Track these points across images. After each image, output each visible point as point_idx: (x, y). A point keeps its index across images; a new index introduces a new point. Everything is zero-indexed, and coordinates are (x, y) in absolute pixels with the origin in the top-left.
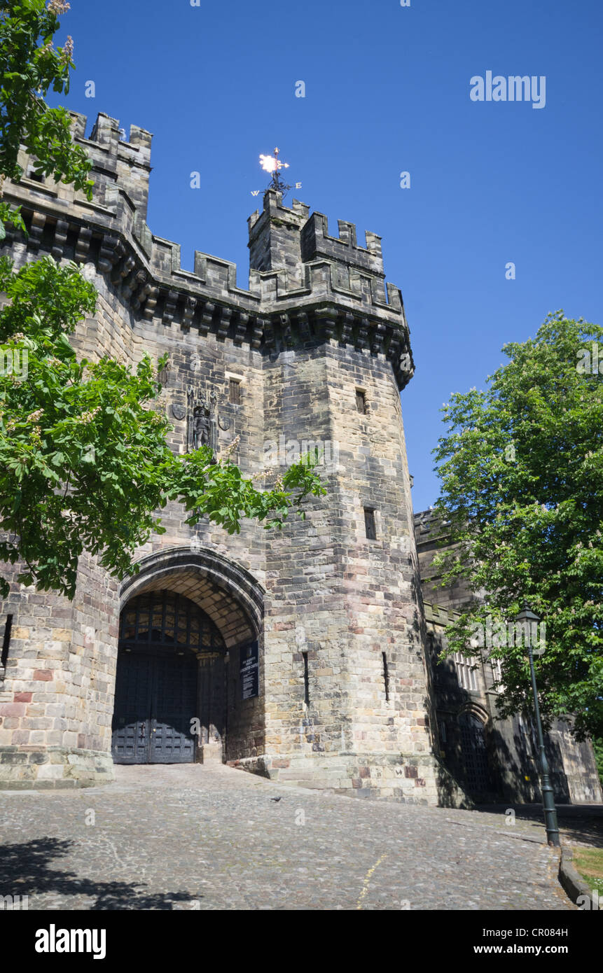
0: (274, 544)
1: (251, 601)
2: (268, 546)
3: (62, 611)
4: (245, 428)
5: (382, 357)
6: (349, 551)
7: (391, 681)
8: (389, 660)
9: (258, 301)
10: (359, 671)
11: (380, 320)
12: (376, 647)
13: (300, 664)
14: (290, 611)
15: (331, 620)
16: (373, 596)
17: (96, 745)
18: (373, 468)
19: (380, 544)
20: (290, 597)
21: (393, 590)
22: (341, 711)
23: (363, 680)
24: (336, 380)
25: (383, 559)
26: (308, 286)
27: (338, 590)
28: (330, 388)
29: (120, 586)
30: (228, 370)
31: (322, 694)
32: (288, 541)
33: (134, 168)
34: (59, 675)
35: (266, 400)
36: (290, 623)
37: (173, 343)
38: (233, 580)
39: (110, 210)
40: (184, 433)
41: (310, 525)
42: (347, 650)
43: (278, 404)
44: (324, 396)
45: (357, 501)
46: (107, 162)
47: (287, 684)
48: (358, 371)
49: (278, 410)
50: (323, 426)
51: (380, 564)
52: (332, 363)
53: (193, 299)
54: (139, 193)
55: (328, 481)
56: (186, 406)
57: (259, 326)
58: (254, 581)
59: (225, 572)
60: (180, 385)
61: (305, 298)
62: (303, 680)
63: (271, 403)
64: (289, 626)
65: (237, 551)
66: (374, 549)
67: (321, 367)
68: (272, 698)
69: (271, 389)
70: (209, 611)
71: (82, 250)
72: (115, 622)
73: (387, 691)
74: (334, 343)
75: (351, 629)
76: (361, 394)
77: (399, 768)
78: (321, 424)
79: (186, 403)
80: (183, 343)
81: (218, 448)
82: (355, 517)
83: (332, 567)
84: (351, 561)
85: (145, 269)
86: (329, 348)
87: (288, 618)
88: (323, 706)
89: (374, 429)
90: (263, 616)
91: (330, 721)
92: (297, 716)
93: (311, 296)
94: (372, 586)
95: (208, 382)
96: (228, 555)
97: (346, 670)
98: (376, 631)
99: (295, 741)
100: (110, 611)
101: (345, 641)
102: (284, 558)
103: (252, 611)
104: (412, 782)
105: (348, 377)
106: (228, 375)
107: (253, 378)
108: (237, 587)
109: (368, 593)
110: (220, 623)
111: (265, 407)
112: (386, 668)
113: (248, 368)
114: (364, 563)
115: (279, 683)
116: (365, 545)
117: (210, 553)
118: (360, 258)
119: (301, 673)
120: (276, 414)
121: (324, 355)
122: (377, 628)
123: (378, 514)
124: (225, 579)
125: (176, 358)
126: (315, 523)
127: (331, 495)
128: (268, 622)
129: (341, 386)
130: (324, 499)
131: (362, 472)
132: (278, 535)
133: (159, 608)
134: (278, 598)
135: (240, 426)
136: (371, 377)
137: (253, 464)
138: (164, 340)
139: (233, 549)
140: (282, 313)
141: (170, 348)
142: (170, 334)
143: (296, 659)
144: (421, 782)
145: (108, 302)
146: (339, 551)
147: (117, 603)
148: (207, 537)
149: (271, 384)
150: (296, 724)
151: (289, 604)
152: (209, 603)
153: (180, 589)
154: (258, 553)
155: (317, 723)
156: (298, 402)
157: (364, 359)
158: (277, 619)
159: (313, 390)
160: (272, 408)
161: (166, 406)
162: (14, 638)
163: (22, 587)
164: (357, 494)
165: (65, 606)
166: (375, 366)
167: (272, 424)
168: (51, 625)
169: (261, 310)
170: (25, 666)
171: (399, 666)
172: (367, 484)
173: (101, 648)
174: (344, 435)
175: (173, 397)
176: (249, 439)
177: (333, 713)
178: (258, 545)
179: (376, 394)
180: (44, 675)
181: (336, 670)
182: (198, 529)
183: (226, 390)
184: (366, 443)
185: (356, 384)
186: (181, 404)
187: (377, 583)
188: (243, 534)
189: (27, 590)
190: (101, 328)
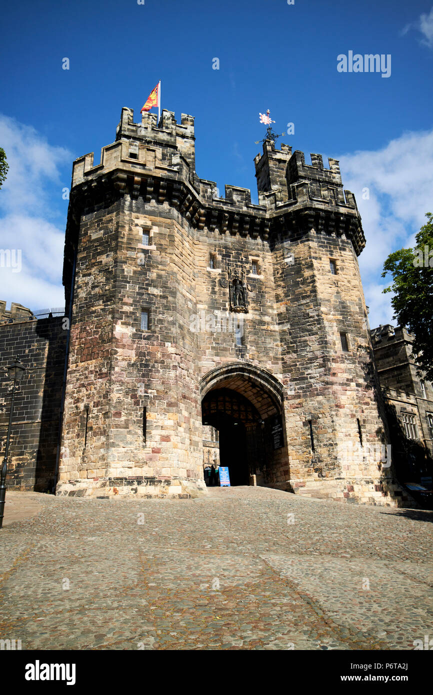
0: (287, 357)
1: (275, 392)
2: (283, 359)
3: (172, 403)
4: (264, 290)
5: (344, 237)
6: (333, 359)
7: (364, 435)
8: (362, 423)
9: (265, 211)
10: (343, 430)
11: (342, 214)
12: (353, 416)
13: (307, 428)
14: (299, 397)
15: (324, 401)
16: (349, 385)
17: (196, 475)
18: (344, 307)
19: (351, 354)
20: (299, 389)
21: (361, 381)
22: (334, 454)
23: (346, 436)
24: (317, 255)
25: (354, 363)
26: (295, 199)
27: (327, 383)
28: (313, 260)
29: (200, 388)
30: (251, 255)
31: (322, 444)
32: (295, 355)
33: (185, 140)
34: (174, 439)
35: (274, 271)
36: (299, 404)
37: (217, 242)
38: (263, 380)
39: (175, 169)
40: (228, 296)
41: (307, 345)
42: (335, 418)
43: (282, 273)
44: (311, 266)
45: (335, 329)
46: (171, 140)
47: (300, 440)
48: (330, 248)
49: (282, 277)
50: (311, 284)
51: (352, 366)
52: (313, 244)
53: (226, 215)
54: (190, 154)
55: (316, 318)
56: (227, 279)
57: (267, 226)
58: (276, 380)
59: (259, 376)
60: (223, 267)
61: (294, 206)
62: (310, 437)
63: (278, 273)
64: (299, 406)
65: (264, 363)
66: (348, 357)
67: (307, 248)
68: (292, 447)
69: (277, 264)
70: (250, 399)
71: (162, 195)
72: (199, 408)
73: (361, 441)
74: (313, 232)
75: (337, 406)
76: (333, 262)
77: (371, 485)
78: (310, 283)
79: (228, 277)
80: (223, 241)
81: (249, 303)
82: (335, 339)
83: (322, 369)
84: (334, 365)
85: (198, 201)
86: (311, 235)
87: (298, 401)
88: (322, 451)
89: (343, 283)
90: (283, 400)
91: (329, 460)
92: (308, 457)
93: (298, 204)
94: (348, 380)
95: (239, 263)
96: (259, 366)
97: (335, 430)
98: (352, 406)
99: (308, 472)
100: (196, 402)
101: (334, 413)
102: (293, 366)
103: (276, 397)
104: (380, 494)
105: (324, 252)
106: (251, 258)
107: (266, 258)
108: (266, 384)
109: (346, 384)
110: (258, 405)
111: (274, 275)
112: (359, 428)
113: (262, 253)
114: (342, 366)
115: (296, 439)
116: (342, 355)
117: (249, 365)
118: (326, 176)
119: (308, 433)
120: (281, 279)
121: (308, 240)
122: (352, 404)
123: (349, 336)
124: (259, 380)
125: (219, 251)
126: (310, 344)
127: (319, 326)
128: (286, 403)
129: (320, 259)
130: (315, 329)
131: (337, 311)
132: (288, 353)
133: (221, 398)
134: (291, 389)
135: (260, 288)
136: (339, 251)
137: (270, 311)
138: (212, 241)
139: (262, 362)
140: (280, 216)
141: (215, 246)
142: (215, 237)
143: (305, 424)
145: (178, 223)
146: (326, 359)
147: (200, 397)
148: (246, 356)
149: (277, 261)
150: (308, 462)
151: (298, 392)
152: (250, 394)
153: (233, 387)
154: (277, 363)
155: (320, 461)
156: (294, 271)
157: (333, 240)
158: (292, 402)
159: (303, 262)
160: (279, 275)
161: (217, 281)
162: (148, 419)
163: (150, 391)
164: (335, 324)
165: (173, 400)
166: (340, 244)
167: (279, 286)
168: (166, 411)
169: (267, 216)
170: (155, 434)
171: (368, 426)
172: (340, 317)
173: (194, 423)
174: (324, 289)
175: (219, 274)
176: (267, 296)
177: (329, 455)
178: (277, 359)
179: (343, 261)
180: (166, 439)
181: (330, 430)
182: (241, 352)
183: (251, 268)
184: (338, 293)
185: (329, 256)
186: (225, 278)
187: (351, 377)
188: (267, 353)
189: (152, 393)
190: (176, 239)
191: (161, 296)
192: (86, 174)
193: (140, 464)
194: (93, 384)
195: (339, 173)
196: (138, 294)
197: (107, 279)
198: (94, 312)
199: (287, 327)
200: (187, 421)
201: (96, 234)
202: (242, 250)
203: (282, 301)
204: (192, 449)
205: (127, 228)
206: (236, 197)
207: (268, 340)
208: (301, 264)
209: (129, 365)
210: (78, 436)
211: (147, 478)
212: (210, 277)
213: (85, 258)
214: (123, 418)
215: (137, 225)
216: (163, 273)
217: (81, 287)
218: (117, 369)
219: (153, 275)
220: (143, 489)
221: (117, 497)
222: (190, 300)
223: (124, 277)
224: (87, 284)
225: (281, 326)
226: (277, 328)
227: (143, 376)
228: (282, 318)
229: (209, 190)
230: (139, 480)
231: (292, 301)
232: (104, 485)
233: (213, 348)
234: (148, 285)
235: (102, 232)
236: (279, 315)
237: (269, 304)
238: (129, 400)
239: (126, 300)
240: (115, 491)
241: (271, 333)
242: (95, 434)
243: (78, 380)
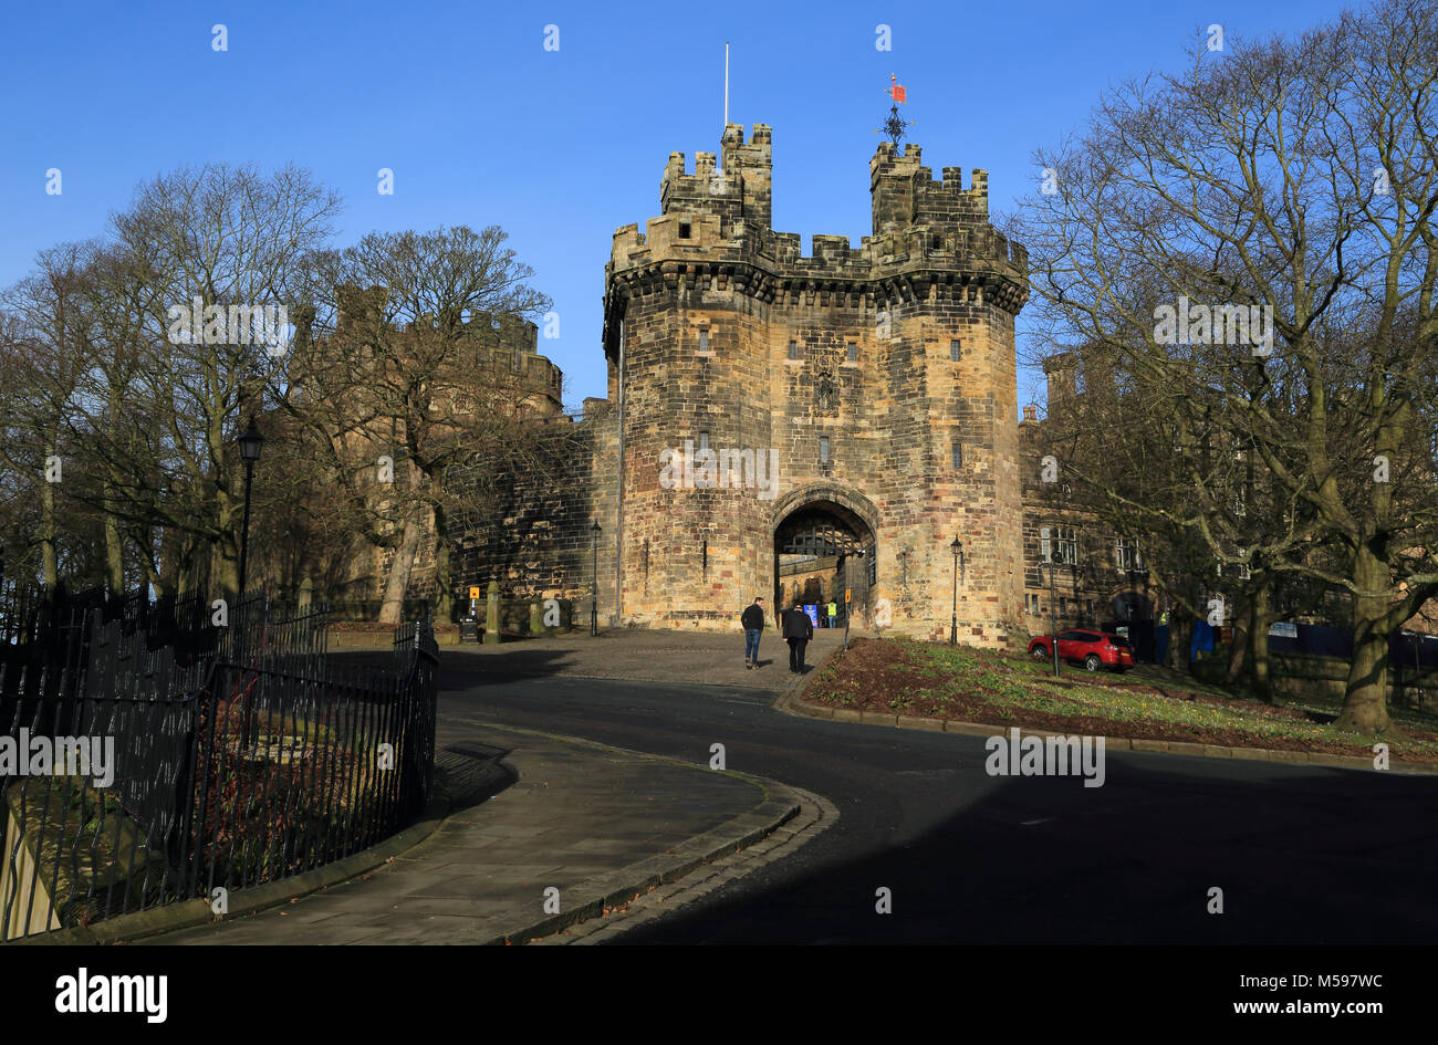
0: (885, 474)
1: (868, 517)
2: (880, 476)
3: (734, 536)
4: (862, 382)
6: (938, 479)
7: (967, 571)
8: (965, 557)
9: (869, 269)
10: (939, 566)
11: (972, 273)
13: (900, 561)
14: (895, 524)
15: (922, 530)
16: (956, 511)
18: (963, 407)
19: (965, 470)
20: (896, 514)
21: (973, 505)
22: (926, 593)
23: (942, 572)
24: (932, 336)
25: (967, 482)
26: (906, 254)
27: (928, 508)
28: (927, 343)
29: (773, 515)
30: (847, 334)
31: (914, 581)
32: (894, 472)
33: (758, 171)
34: (736, 575)
35: (879, 354)
36: (894, 532)
37: (801, 321)
38: (854, 502)
39: (738, 244)
40: (811, 397)
41: (908, 461)
42: (931, 551)
43: (888, 359)
44: (922, 352)
45: (947, 438)
46: (734, 192)
47: (892, 574)
48: (954, 321)
49: (887, 364)
50: (920, 378)
51: (962, 487)
52: (929, 319)
53: (812, 283)
54: (765, 192)
55: (923, 424)
56: (812, 373)
57: (871, 290)
58: (869, 502)
59: (848, 497)
60: (807, 357)
61: (905, 265)
62: (902, 571)
63: (883, 358)
64: (894, 535)
65: (856, 482)
66: (959, 475)
67: (920, 325)
68: (882, 583)
69: (883, 345)
72: (770, 537)
73: (962, 578)
75: (935, 537)
76: (956, 343)
77: (967, 628)
78: (919, 376)
79: (813, 371)
80: (808, 319)
81: (839, 404)
82: (944, 451)
83: (924, 491)
84: (938, 486)
86: (928, 305)
87: (893, 529)
88: (914, 588)
89: (966, 373)
90: (877, 528)
91: (919, 598)
92: (898, 595)
94: (955, 504)
95: (830, 349)
96: (849, 485)
97: (930, 565)
99: (896, 612)
100: (766, 532)
101: (930, 545)
102: (891, 485)
103: (870, 524)
104: (978, 638)
105: (944, 330)
106: (847, 339)
107: (868, 336)
108: (858, 508)
109: (952, 509)
111: (878, 361)
112: (962, 563)
113: (864, 328)
114: (950, 486)
115: (887, 574)
116: (952, 473)
117: (835, 485)
119: (901, 567)
120: (886, 367)
121: (923, 313)
123: (966, 447)
124: (848, 502)
125: (803, 333)
126: (912, 458)
127: (924, 435)
128: (880, 532)
129: (937, 341)
130: (920, 438)
131: (952, 413)
132: (887, 468)
134: (887, 514)
135: (858, 381)
136: (967, 325)
138: (794, 320)
139: (853, 481)
140: (888, 278)
141: (798, 327)
142: (797, 314)
143: (898, 557)
144: (986, 639)
146: (929, 478)
147: (772, 527)
148: (833, 474)
149: (883, 340)
150: (898, 600)
151: (894, 518)
152: (844, 517)
153: (823, 508)
154: (873, 482)
155: (910, 600)
156: (902, 356)
157: (962, 309)
158: (886, 530)
159: (913, 346)
160: (885, 362)
161: (797, 377)
162: (708, 553)
163: (710, 524)
164: (946, 432)
165: (735, 534)
166: (971, 313)
167: (884, 376)
168: (730, 545)
169: (872, 277)
170: (717, 569)
171: (974, 561)
172: (957, 422)
173: (762, 556)
174: (938, 384)
175: (802, 368)
176: (865, 391)
177: (920, 593)
178: (873, 476)
179: (971, 340)
180: (728, 574)
181: (923, 565)
182: (826, 469)
183: (846, 353)
184: (956, 388)
185: (951, 334)
186: (808, 372)
187: (960, 501)
188: (861, 469)
189: (713, 526)
190: (742, 337)
191: (722, 414)
192: (632, 257)
193: (700, 599)
194: (651, 516)
195: (985, 194)
196: (696, 414)
197: (661, 397)
198: (649, 436)
199: (888, 435)
200: (753, 554)
201: (645, 336)
202: (834, 329)
203: (885, 398)
204: (759, 585)
205: (681, 333)
206: (826, 254)
207: (863, 452)
208: (910, 348)
209: (688, 497)
210: (639, 570)
211: (708, 613)
212: (789, 373)
213: (633, 366)
214: (683, 553)
215: (693, 326)
216: (724, 385)
217: (632, 403)
218: (675, 502)
219: (712, 389)
220: (705, 623)
221: (679, 629)
222: (761, 410)
223: (680, 395)
224: (640, 400)
225: (881, 432)
226: (877, 435)
227: (703, 508)
228: (883, 423)
229: (790, 249)
230: (700, 614)
231: (898, 398)
232: (666, 618)
233: (790, 466)
234: (707, 402)
235: (653, 334)
236: (881, 417)
237: (868, 403)
238: (688, 534)
239: (682, 422)
240: (677, 624)
241: (868, 444)
242: (657, 568)
243: (636, 511)
